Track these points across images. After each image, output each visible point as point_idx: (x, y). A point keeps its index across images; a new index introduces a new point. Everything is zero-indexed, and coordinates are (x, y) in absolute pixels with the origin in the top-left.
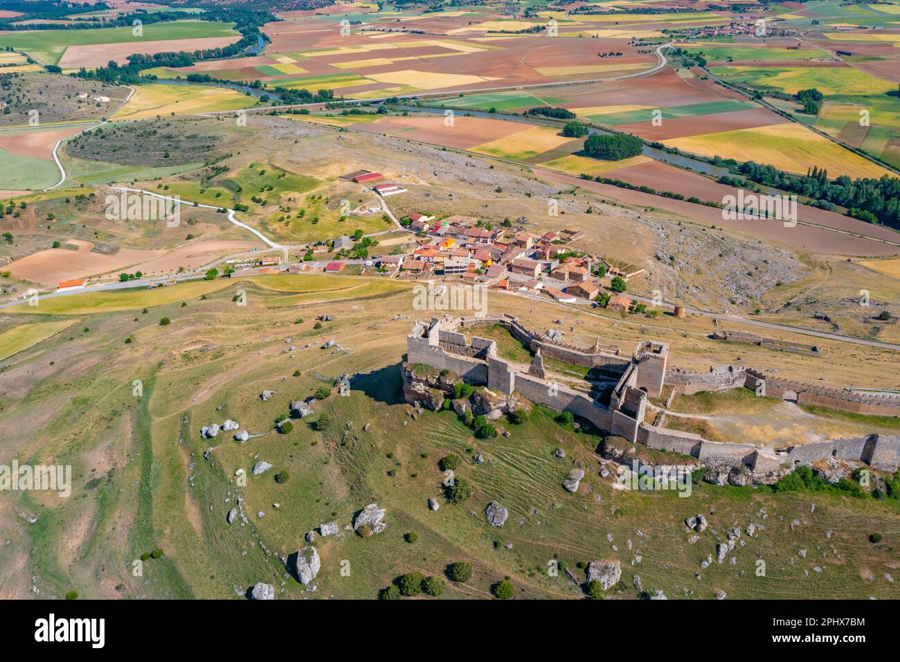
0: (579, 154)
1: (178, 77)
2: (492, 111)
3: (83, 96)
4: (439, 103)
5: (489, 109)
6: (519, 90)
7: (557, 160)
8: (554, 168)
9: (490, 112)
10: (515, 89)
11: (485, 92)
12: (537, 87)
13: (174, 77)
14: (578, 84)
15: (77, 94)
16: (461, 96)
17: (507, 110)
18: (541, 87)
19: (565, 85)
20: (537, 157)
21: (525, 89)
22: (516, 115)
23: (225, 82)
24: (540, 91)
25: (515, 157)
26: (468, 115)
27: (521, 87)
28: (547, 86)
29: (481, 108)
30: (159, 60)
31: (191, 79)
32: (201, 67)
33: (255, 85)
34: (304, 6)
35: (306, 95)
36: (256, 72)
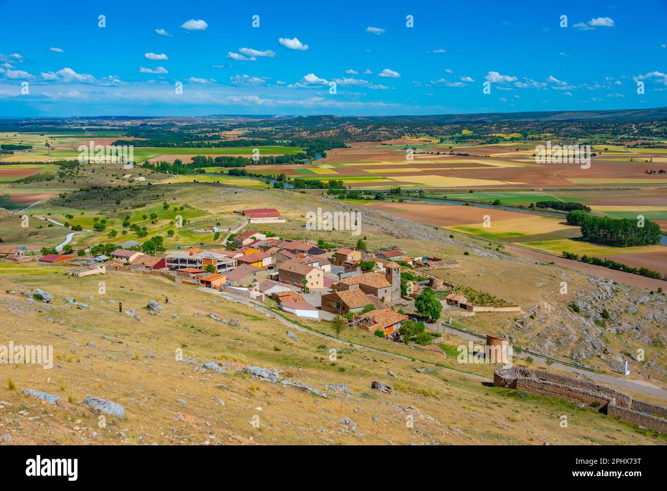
0: (576, 239)
1: (222, 172)
2: (496, 204)
3: (127, 176)
4: (443, 196)
5: (493, 201)
6: (538, 190)
7: (544, 242)
8: (534, 247)
9: (493, 204)
10: (533, 190)
11: (498, 190)
12: (560, 190)
13: (219, 172)
14: (609, 190)
15: (123, 175)
16: (471, 192)
17: (512, 203)
18: (563, 190)
19: (592, 190)
20: (521, 238)
21: (544, 190)
22: (521, 207)
23: (258, 176)
24: (561, 193)
25: (494, 236)
26: (467, 205)
27: (540, 189)
28: (571, 190)
29: (485, 201)
30: (219, 162)
31: (231, 174)
32: (249, 169)
33: (280, 179)
34: (373, 139)
35: (317, 185)
36: (291, 172)
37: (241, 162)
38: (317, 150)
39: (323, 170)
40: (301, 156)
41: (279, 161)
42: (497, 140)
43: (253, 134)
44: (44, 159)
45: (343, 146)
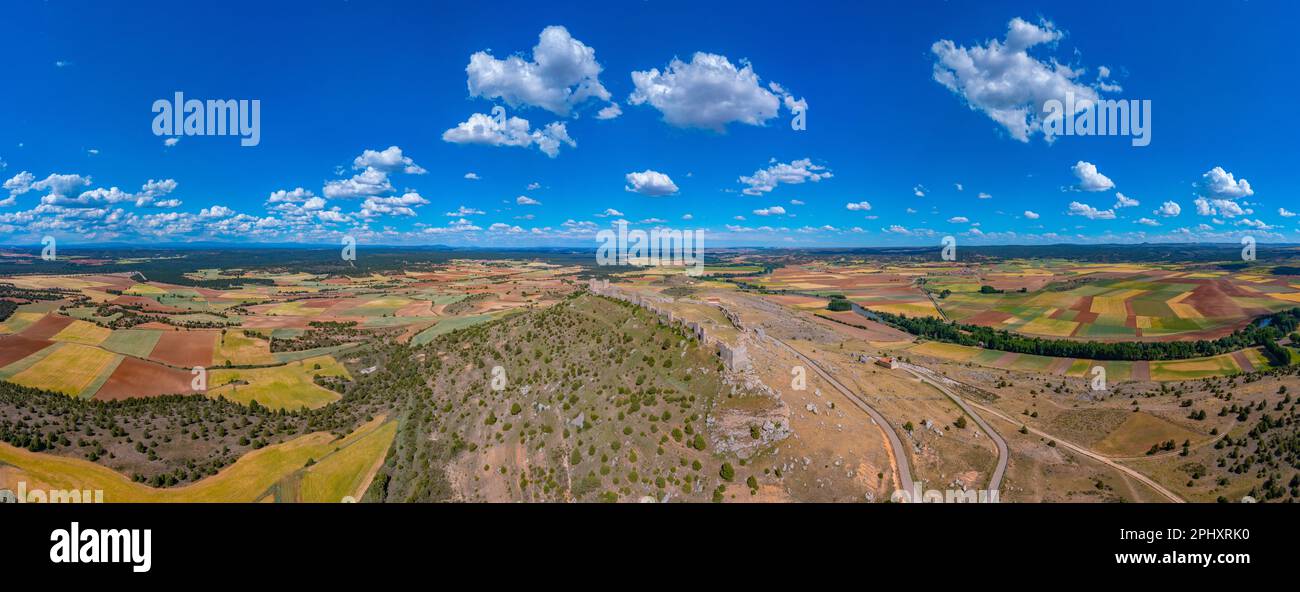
30: (725, 275)
31: (727, 281)
32: (736, 278)
33: (745, 284)
34: (799, 264)
35: (756, 287)
36: (751, 280)
37: (733, 276)
38: (769, 268)
39: (765, 280)
40: (760, 273)
41: (750, 275)
42: (852, 264)
43: (748, 260)
44: (659, 272)
45: (783, 267)
